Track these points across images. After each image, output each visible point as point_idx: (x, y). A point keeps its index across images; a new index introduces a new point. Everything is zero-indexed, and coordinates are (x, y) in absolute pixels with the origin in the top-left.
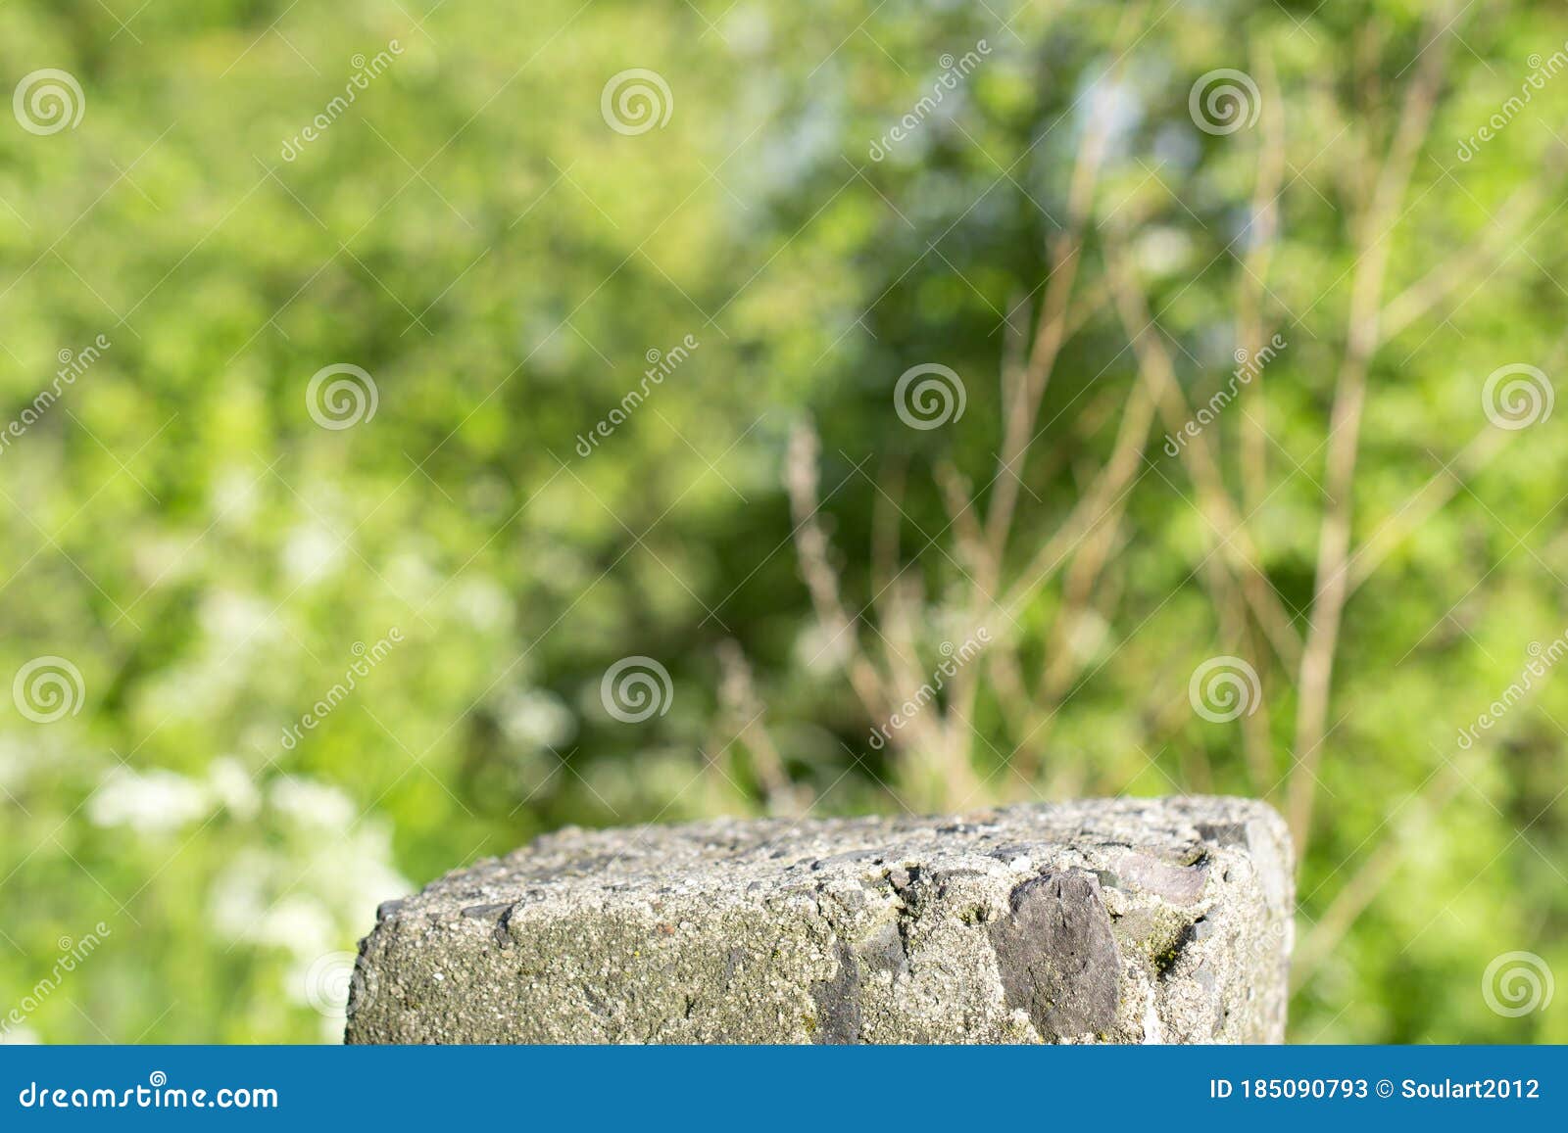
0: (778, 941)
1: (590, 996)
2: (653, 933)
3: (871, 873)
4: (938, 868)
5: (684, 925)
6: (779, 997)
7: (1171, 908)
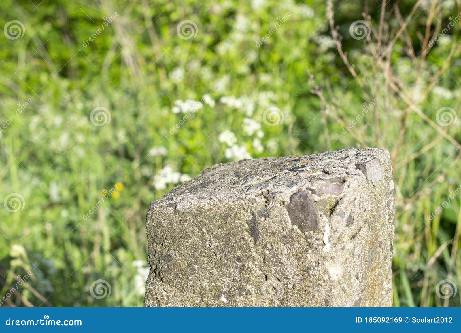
0: (237, 211)
1: (197, 226)
2: (208, 211)
3: (258, 193)
4: (273, 191)
5: (215, 208)
6: (239, 225)
7: (334, 196)
